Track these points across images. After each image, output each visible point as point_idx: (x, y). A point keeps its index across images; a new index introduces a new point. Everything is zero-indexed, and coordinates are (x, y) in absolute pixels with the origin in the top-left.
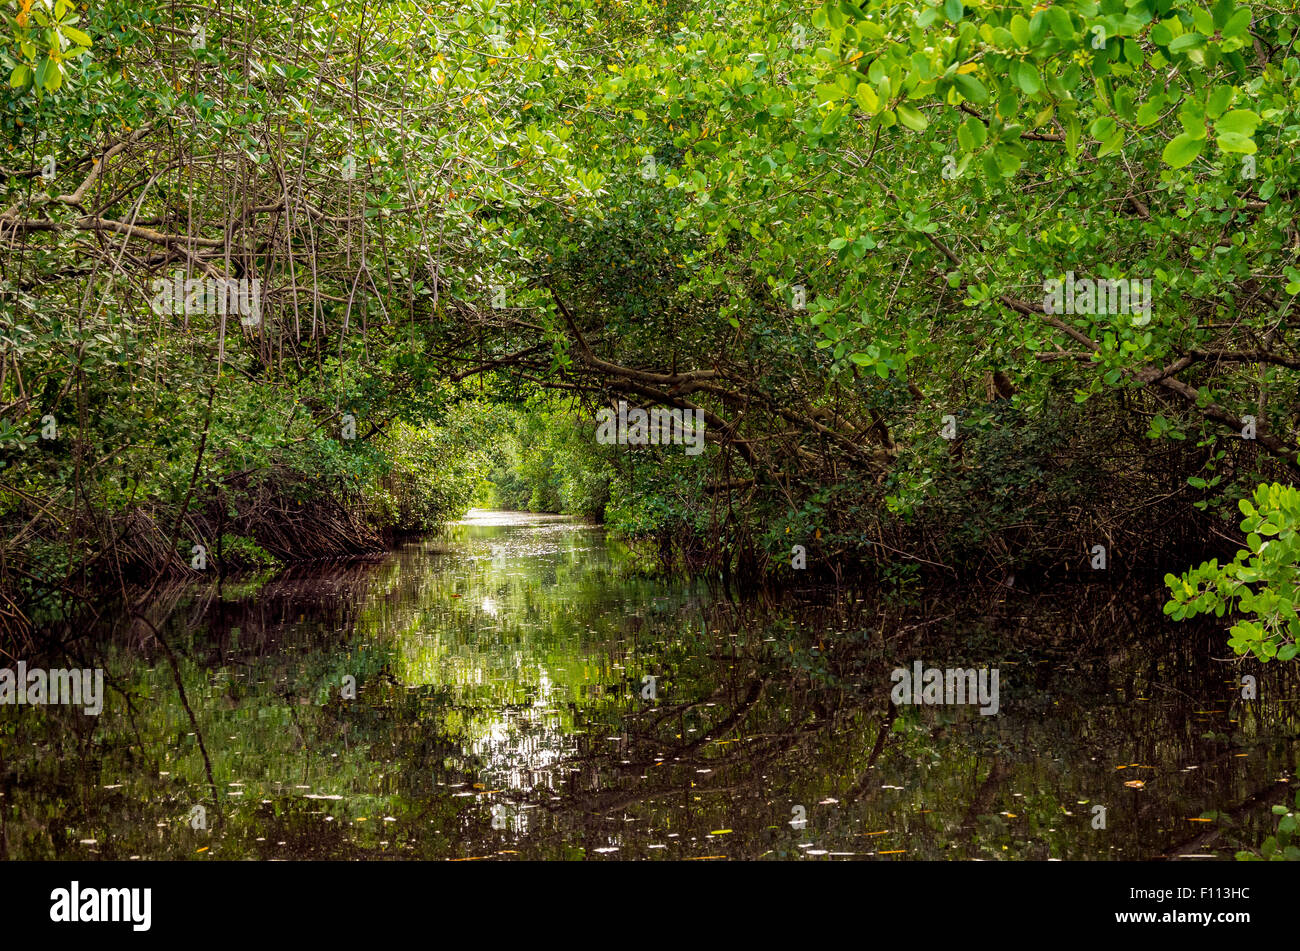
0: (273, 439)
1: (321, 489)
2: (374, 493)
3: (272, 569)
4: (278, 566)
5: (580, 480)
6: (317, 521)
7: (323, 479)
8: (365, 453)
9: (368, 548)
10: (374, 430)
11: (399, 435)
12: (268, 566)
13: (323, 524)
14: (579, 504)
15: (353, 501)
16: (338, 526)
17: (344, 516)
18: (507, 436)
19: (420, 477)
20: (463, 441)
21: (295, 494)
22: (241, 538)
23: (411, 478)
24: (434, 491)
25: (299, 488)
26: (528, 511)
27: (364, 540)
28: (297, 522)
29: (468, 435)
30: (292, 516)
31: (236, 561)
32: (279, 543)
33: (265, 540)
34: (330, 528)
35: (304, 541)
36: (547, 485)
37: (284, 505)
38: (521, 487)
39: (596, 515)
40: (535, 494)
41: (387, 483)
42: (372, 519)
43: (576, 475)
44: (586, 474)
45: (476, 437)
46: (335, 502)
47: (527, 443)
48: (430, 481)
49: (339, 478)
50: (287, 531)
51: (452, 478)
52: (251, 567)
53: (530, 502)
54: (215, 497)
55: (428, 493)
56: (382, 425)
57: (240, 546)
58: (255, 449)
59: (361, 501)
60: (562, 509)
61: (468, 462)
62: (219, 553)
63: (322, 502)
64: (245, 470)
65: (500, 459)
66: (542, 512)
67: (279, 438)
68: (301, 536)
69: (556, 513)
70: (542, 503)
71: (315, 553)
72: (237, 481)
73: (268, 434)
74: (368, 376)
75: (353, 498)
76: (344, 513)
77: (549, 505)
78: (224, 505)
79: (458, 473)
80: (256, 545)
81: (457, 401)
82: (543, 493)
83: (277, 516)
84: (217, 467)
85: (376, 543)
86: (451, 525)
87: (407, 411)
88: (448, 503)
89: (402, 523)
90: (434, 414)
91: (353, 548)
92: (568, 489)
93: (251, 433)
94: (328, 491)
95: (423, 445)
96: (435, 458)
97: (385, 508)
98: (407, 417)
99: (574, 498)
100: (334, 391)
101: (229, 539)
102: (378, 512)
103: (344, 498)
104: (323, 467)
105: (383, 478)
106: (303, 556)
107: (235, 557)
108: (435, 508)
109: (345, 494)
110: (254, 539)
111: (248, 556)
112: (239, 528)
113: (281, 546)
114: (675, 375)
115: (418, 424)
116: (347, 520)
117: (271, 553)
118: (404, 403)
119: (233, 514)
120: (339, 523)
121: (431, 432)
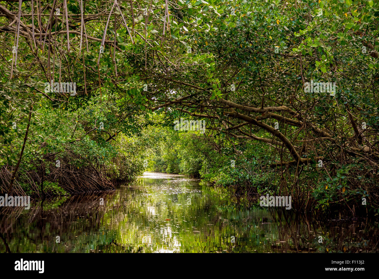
0: (66, 138)
1: (88, 162)
2: (109, 164)
3: (65, 197)
4: (68, 195)
5: (188, 161)
6: (86, 176)
7: (89, 158)
8: (107, 147)
9: (107, 188)
10: (111, 138)
11: (120, 140)
12: (63, 196)
13: (88, 177)
14: (188, 171)
15: (101, 167)
16: (95, 178)
17: (97, 174)
18: (162, 143)
19: (128, 159)
20: (145, 144)
21: (76, 164)
22: (52, 183)
23: (124, 159)
24: (133, 164)
25: (78, 162)
26: (166, 173)
27: (105, 184)
28: (77, 176)
29: (147, 142)
30: (75, 174)
31: (49, 193)
32: (69, 185)
33: (63, 183)
34: (91, 179)
35: (80, 184)
36: (174, 163)
37: (72, 168)
38: (164, 164)
39: (195, 175)
40: (169, 166)
41: (114, 161)
42: (109, 175)
43: (187, 159)
44: (191, 159)
45: (151, 143)
46: (94, 168)
47: (170, 146)
48: (132, 161)
49: (96, 158)
50: (73, 180)
51: (140, 159)
52: (56, 196)
53: (167, 169)
54: (40, 165)
55: (131, 165)
56: (114, 136)
57: (52, 186)
58: (58, 142)
59: (104, 168)
60: (180, 172)
61: (146, 153)
62: (42, 189)
63: (88, 167)
64: (54, 153)
65: (158, 153)
66: (171, 173)
67: (69, 138)
68: (79, 183)
69: (177, 174)
70: (171, 170)
71: (84, 190)
72: (50, 158)
73: (63, 136)
74: (110, 111)
75: (101, 166)
76: (97, 173)
77: (175, 170)
78: (44, 168)
79: (142, 157)
80: (59, 186)
81: (146, 125)
82: (172, 166)
83: (69, 173)
84: (40, 151)
85: (111, 186)
86: (138, 178)
87: (125, 129)
88: (138, 169)
89: (120, 177)
90: (136, 130)
91: (101, 188)
92: (183, 165)
93: (56, 136)
94: (91, 163)
95: (130, 146)
96: (134, 151)
97: (114, 170)
98: (125, 132)
99: (186, 168)
100: (94, 118)
101: (46, 183)
102: (111, 172)
103: (97, 166)
104: (89, 152)
105: (114, 158)
106: (80, 191)
107: (49, 191)
108: (133, 171)
109: (98, 165)
110: (58, 183)
111: (55, 191)
112: (51, 178)
113: (70, 186)
114: (262, 108)
115: (130, 135)
116: (98, 175)
117: (66, 190)
118: (124, 126)
119: (48, 172)
120: (95, 177)
121: (133, 140)
